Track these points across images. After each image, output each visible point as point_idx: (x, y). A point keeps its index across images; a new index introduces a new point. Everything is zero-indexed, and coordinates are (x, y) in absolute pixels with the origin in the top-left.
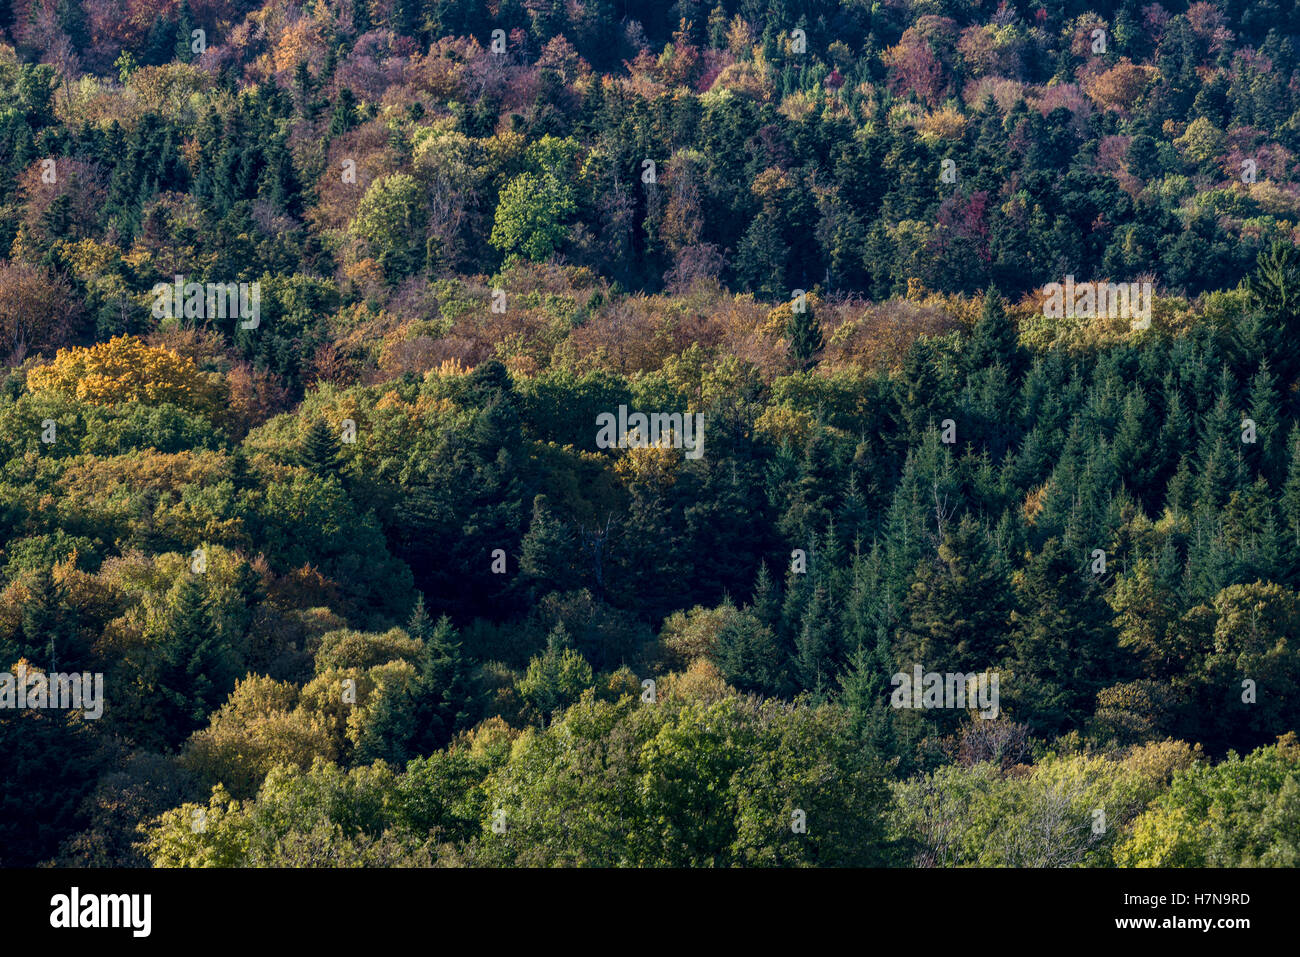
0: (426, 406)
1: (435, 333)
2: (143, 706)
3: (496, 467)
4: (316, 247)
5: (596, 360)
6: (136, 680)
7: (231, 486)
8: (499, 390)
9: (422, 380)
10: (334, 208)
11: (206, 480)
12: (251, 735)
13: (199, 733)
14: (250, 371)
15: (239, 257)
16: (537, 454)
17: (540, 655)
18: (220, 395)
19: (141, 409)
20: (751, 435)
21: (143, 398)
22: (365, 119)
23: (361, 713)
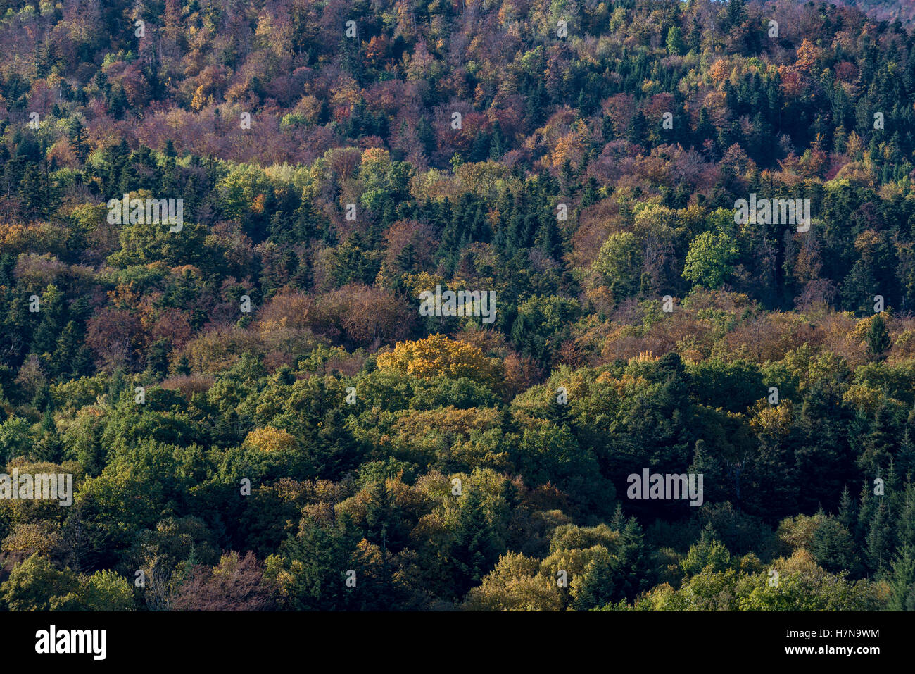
0: (628, 381)
1: (638, 335)
2: (441, 571)
3: (672, 422)
4: (569, 278)
5: (741, 353)
6: (436, 554)
7: (500, 431)
8: (674, 372)
9: (627, 365)
10: (582, 254)
11: (485, 427)
12: (508, 591)
13: (475, 589)
14: (519, 358)
15: (520, 284)
16: (699, 413)
17: (696, 544)
18: (498, 372)
19: (447, 381)
20: (840, 403)
21: (448, 373)
22: (605, 197)
23: (580, 578)
